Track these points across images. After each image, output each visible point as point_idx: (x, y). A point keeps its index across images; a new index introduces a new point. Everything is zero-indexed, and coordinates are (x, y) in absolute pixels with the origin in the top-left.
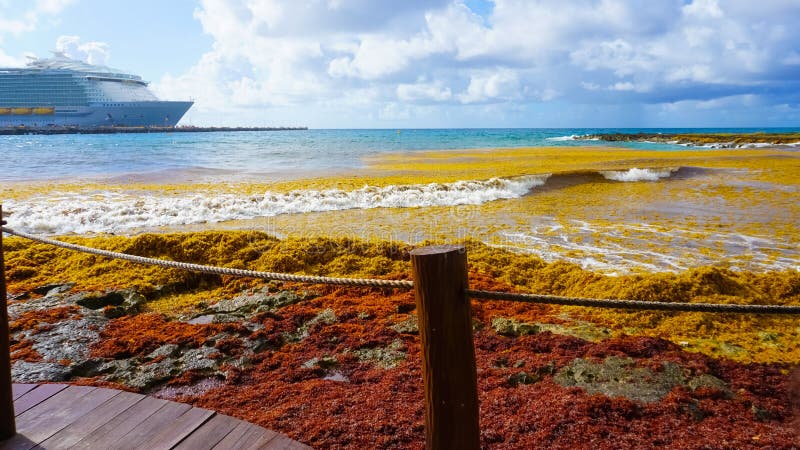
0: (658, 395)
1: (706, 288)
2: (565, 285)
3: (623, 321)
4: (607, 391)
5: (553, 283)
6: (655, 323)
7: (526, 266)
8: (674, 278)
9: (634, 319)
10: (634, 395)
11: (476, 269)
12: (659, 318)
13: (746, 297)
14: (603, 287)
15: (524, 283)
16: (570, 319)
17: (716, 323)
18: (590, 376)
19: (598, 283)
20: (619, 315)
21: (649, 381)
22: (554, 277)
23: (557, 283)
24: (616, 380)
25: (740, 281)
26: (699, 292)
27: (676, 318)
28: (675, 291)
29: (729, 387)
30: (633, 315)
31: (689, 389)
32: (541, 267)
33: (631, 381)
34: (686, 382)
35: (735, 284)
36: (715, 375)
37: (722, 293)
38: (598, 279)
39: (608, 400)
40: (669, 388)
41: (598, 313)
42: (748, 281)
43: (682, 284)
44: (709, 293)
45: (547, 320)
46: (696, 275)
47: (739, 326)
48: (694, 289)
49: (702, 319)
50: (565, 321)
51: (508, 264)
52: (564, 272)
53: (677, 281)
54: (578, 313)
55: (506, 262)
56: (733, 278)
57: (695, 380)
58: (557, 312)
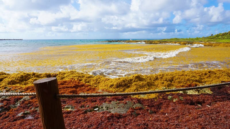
0: (126, 111)
1: (136, 80)
2: (100, 82)
3: (116, 91)
4: (113, 112)
6: (124, 90)
7: (89, 77)
8: (128, 78)
9: (119, 90)
10: (119, 112)
11: (75, 79)
12: (125, 89)
13: (146, 81)
14: (110, 82)
15: (88, 82)
16: (102, 92)
17: (139, 89)
18: (108, 108)
19: (109, 81)
20: (115, 89)
21: (123, 107)
22: (97, 80)
23: (97, 82)
24: (115, 108)
25: (144, 77)
26: (134, 81)
27: (129, 89)
28: (129, 81)
29: (143, 106)
30: (118, 89)
31: (133, 108)
32: (93, 77)
33: (119, 108)
34: (133, 106)
35: (143, 78)
36: (140, 103)
37: (140, 81)
38: (109, 80)
39: (113, 114)
40: (128, 108)
41: (109, 89)
42: (146, 77)
43: (130, 79)
44: (137, 81)
45: (95, 92)
46: (134, 77)
47: (144, 89)
48: (133, 80)
49: (136, 88)
50: (100, 92)
51: (84, 77)
52: (99, 78)
53: (129, 79)
54: (104, 89)
55: (83, 77)
56: (142, 77)
57: (135, 105)
58: (98, 90)
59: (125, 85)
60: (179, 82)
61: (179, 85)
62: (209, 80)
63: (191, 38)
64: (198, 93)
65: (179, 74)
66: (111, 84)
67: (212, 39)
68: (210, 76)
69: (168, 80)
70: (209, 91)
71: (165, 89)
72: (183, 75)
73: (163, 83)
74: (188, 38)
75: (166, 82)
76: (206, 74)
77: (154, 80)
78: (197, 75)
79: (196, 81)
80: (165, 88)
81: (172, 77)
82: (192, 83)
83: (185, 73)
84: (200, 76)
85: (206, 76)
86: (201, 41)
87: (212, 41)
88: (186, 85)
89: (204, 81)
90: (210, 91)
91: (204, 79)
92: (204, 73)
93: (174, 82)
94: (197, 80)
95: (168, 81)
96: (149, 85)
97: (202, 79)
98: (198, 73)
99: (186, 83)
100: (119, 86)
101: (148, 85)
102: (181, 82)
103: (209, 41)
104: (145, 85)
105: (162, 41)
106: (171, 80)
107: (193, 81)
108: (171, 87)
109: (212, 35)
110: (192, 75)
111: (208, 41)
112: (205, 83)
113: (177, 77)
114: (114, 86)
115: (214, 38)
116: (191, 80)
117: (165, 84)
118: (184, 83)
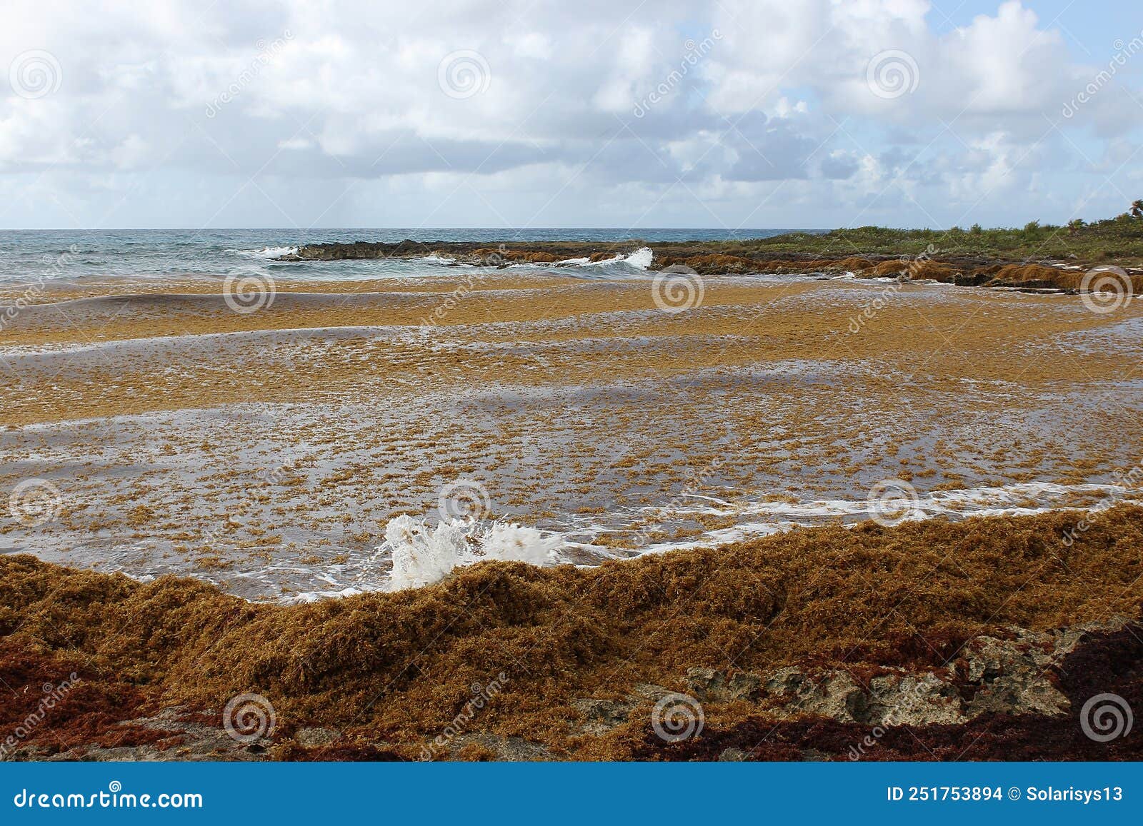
3: (300, 714)
6: (369, 708)
9: (326, 705)
12: (379, 697)
13: (557, 625)
14: (260, 634)
16: (176, 726)
19: (249, 627)
20: (291, 701)
25: (550, 589)
27: (413, 692)
28: (412, 628)
30: (322, 697)
37: (512, 623)
38: (251, 616)
42: (568, 585)
43: (427, 612)
44: (483, 625)
47: (539, 691)
51: (40, 595)
52: (175, 603)
54: (200, 705)
56: (537, 585)
58: (153, 708)
59: (383, 663)
60: (832, 624)
61: (828, 644)
62: (1057, 593)
64: (963, 709)
65: (834, 551)
66: (268, 652)
68: (1063, 564)
69: (740, 604)
70: (1043, 689)
72: (862, 559)
73: (701, 634)
75: (725, 622)
76: (1036, 548)
77: (630, 613)
78: (972, 555)
79: (961, 606)
80: (710, 673)
81: (779, 574)
82: (931, 622)
83: (878, 544)
84: (994, 562)
85: (1041, 563)
88: (884, 644)
89: (1020, 606)
90: (1050, 691)
91: (1020, 587)
93: (792, 622)
94: (964, 602)
95: (739, 617)
96: (581, 659)
97: (1005, 589)
98: (980, 541)
99: (885, 625)
100: (330, 673)
101: (579, 653)
102: (846, 624)
104: (548, 656)
106: (766, 609)
107: (936, 609)
108: (761, 665)
110: (930, 561)
112: (1024, 624)
113: (815, 577)
114: (287, 677)
116: (922, 598)
117: (712, 642)
118: (869, 626)
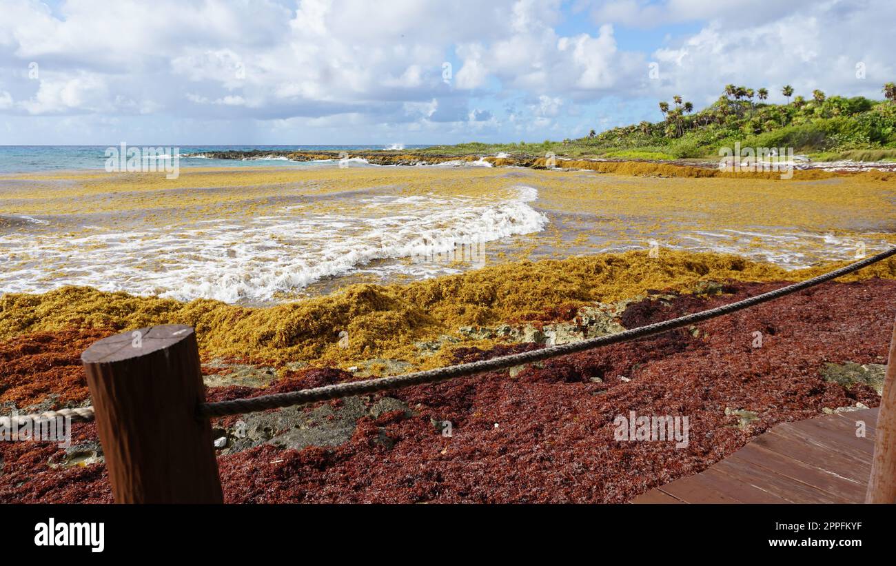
0: (346, 433)
1: (362, 308)
2: (210, 325)
3: (285, 356)
4: (293, 444)
5: (195, 326)
6: (319, 352)
8: (331, 301)
9: (297, 352)
10: (322, 440)
11: (90, 324)
12: (322, 346)
13: (399, 310)
14: (256, 322)
16: (225, 366)
17: (378, 342)
18: (267, 430)
19: (250, 318)
20: (280, 351)
21: (332, 420)
22: (195, 319)
23: (199, 325)
24: (297, 427)
25: (391, 295)
26: (357, 313)
28: (334, 314)
29: (407, 405)
30: (295, 348)
31: (372, 417)
32: (177, 308)
33: (314, 425)
34: (368, 410)
35: (387, 298)
36: (391, 396)
37: (377, 310)
38: (249, 313)
39: (296, 454)
40: (353, 422)
41: (255, 353)
42: (397, 293)
43: (340, 307)
44: (366, 311)
46: (351, 295)
47: (398, 340)
48: (352, 310)
49: (364, 339)
50: (220, 370)
51: (133, 310)
52: (206, 310)
53: (335, 304)
54: (233, 356)
55: (131, 309)
56: (384, 293)
57: (375, 406)
58: (207, 359)
59: (323, 330)
60: (518, 304)
61: (518, 313)
62: (610, 288)
63: (527, 142)
64: (585, 337)
65: (514, 274)
66: (264, 329)
67: (595, 149)
68: (611, 276)
69: (477, 299)
70: (616, 327)
71: (471, 332)
72: (527, 277)
73: (462, 311)
74: (518, 143)
75: (471, 306)
76: (599, 270)
77: (427, 304)
78: (572, 273)
79: (573, 295)
80: (469, 328)
81: (490, 285)
82: (561, 302)
83: (531, 270)
84: (582, 276)
85: (602, 276)
86: (562, 155)
87: (595, 153)
88: (542, 312)
89: (596, 294)
90: (620, 327)
91: (594, 286)
92: (593, 264)
93: (500, 305)
94: (574, 293)
95: (477, 303)
96: (411, 325)
97: (588, 287)
98: (574, 268)
99: (541, 304)
100: (297, 336)
101: (410, 322)
102: (525, 304)
103: (586, 154)
104: (399, 325)
105: (428, 152)
106: (489, 299)
107: (562, 296)
108: (491, 324)
109: (593, 133)
110: (555, 276)
111: (583, 154)
112: (599, 301)
113: (507, 285)
114: (277, 339)
115: (600, 143)
116: (556, 292)
117: (468, 315)
118: (535, 305)
